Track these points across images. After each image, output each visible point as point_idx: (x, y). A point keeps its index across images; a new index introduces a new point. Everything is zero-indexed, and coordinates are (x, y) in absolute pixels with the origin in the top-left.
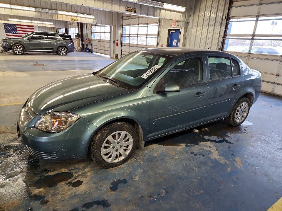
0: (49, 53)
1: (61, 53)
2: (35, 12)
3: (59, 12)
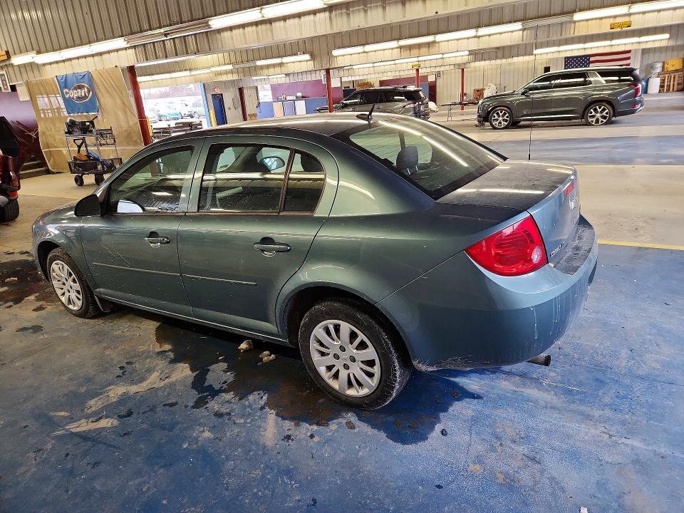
0: (566, 123)
1: (594, 119)
2: (523, 30)
3: (577, 16)
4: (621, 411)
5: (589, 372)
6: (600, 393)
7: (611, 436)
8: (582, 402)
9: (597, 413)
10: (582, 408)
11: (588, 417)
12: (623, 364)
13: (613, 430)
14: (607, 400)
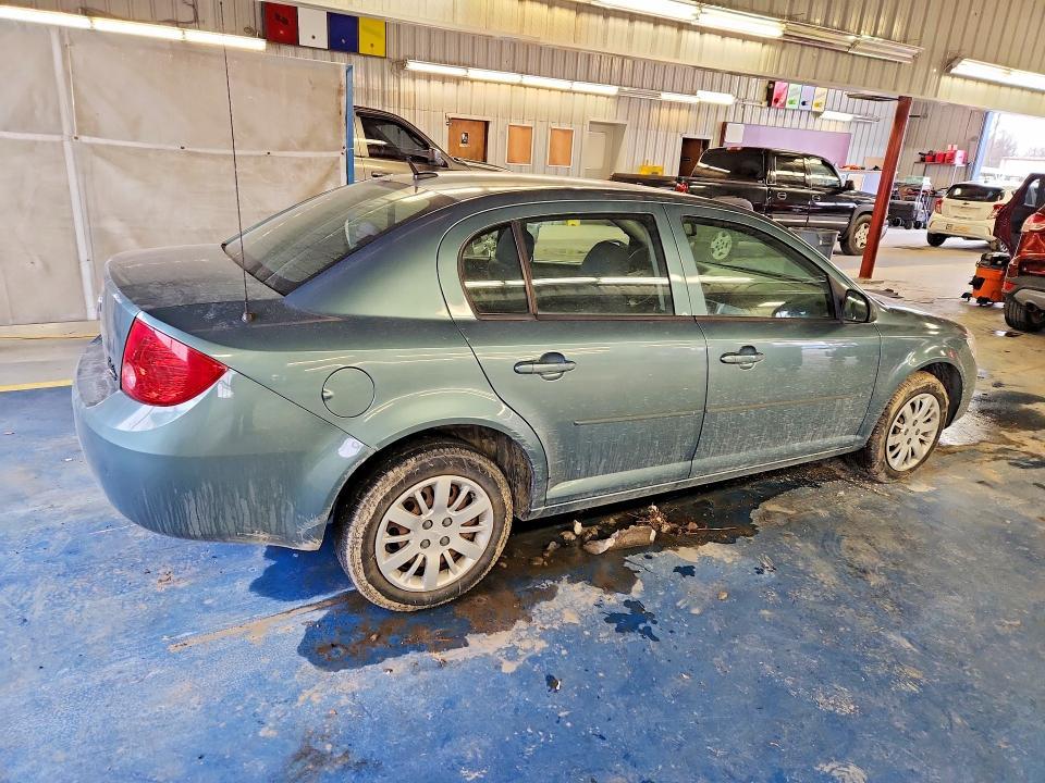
4: (41, 531)
5: (92, 557)
6: (70, 539)
7: (52, 506)
8: (91, 522)
9: (71, 518)
10: (89, 516)
11: (81, 511)
12: (39, 589)
13: (49, 512)
14: (60, 535)
